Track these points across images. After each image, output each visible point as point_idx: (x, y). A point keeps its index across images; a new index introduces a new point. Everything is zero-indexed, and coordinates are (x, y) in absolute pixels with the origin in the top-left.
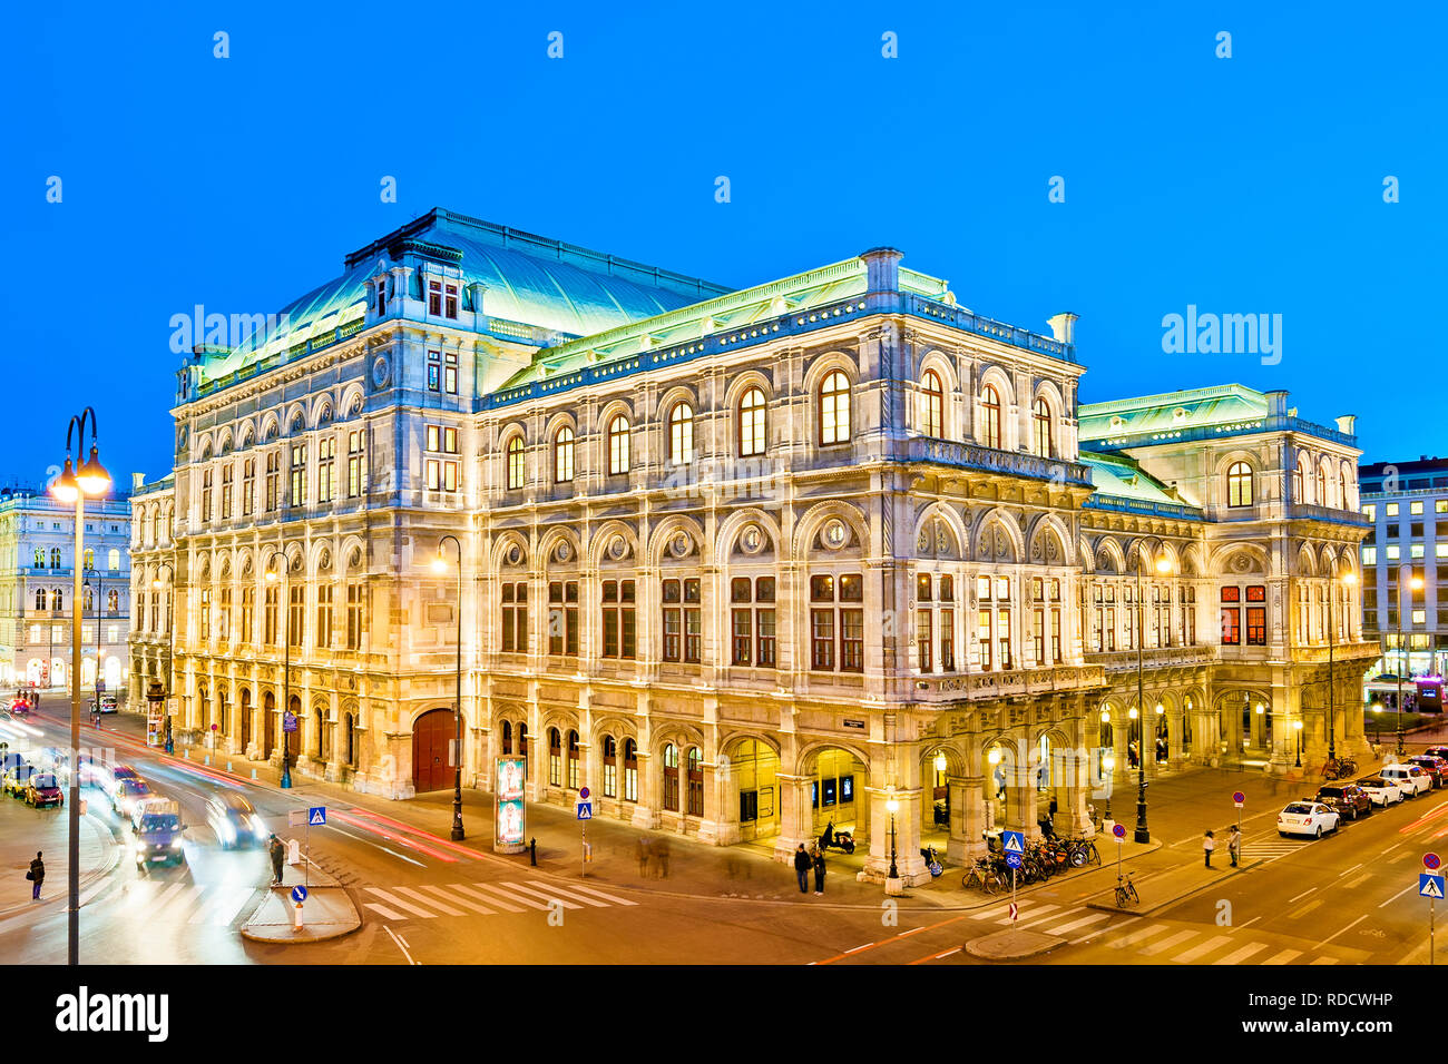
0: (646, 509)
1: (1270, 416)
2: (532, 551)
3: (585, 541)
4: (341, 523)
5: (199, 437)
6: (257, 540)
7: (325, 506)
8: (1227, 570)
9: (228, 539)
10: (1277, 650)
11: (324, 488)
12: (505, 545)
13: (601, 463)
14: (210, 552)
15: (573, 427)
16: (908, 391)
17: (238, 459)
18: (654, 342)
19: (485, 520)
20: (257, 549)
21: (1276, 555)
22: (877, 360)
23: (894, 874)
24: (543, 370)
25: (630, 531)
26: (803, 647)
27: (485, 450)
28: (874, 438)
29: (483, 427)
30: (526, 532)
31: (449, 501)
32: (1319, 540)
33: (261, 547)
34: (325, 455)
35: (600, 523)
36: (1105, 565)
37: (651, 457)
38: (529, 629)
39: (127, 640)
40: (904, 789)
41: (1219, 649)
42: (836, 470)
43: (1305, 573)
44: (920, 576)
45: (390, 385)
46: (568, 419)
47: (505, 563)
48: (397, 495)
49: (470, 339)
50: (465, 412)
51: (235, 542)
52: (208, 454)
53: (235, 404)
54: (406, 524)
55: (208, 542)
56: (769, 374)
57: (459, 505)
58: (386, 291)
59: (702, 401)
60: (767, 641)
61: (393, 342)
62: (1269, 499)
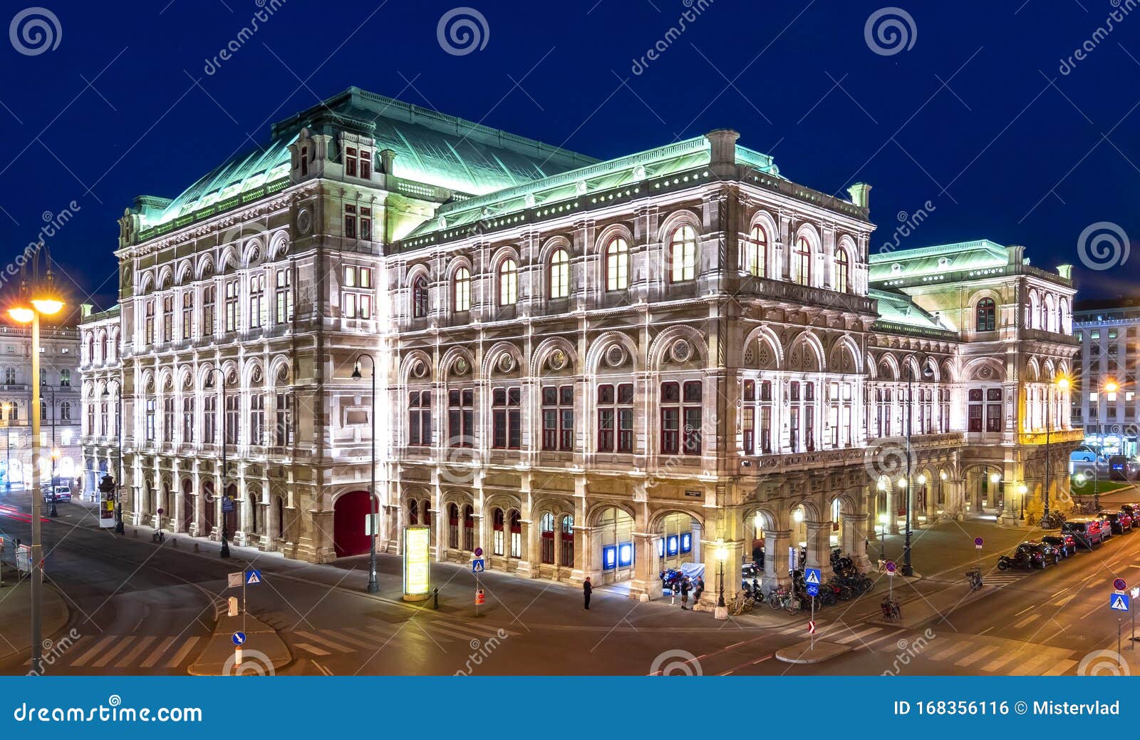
0: (530, 333)
1: (1010, 264)
2: (435, 366)
3: (479, 358)
4: (271, 344)
5: (142, 274)
6: (196, 359)
7: (255, 332)
8: (974, 378)
9: (170, 358)
10: (1008, 435)
11: (255, 316)
12: (412, 362)
13: (492, 296)
14: (153, 369)
15: (470, 267)
16: (740, 241)
17: (178, 292)
18: (537, 200)
19: (395, 341)
20: (196, 367)
21: (1010, 367)
22: (716, 217)
23: (721, 603)
24: (444, 222)
25: (517, 349)
26: (654, 437)
27: (394, 286)
28: (713, 277)
29: (393, 267)
30: (430, 351)
31: (364, 326)
32: (1042, 356)
33: (199, 365)
34: (255, 290)
35: (492, 343)
36: (885, 374)
37: (534, 291)
38: (432, 427)
39: (79, 442)
40: (730, 541)
41: (966, 435)
42: (683, 301)
43: (1031, 379)
44: (747, 382)
45: (312, 232)
46: (466, 261)
47: (412, 376)
48: (320, 322)
49: (382, 195)
50: (377, 255)
51: (176, 361)
52: (150, 288)
53: (175, 247)
54: (328, 345)
55: (152, 361)
56: (631, 226)
57: (372, 330)
58: (308, 155)
59: (577, 247)
60: (626, 433)
61: (315, 197)
62: (1007, 325)
